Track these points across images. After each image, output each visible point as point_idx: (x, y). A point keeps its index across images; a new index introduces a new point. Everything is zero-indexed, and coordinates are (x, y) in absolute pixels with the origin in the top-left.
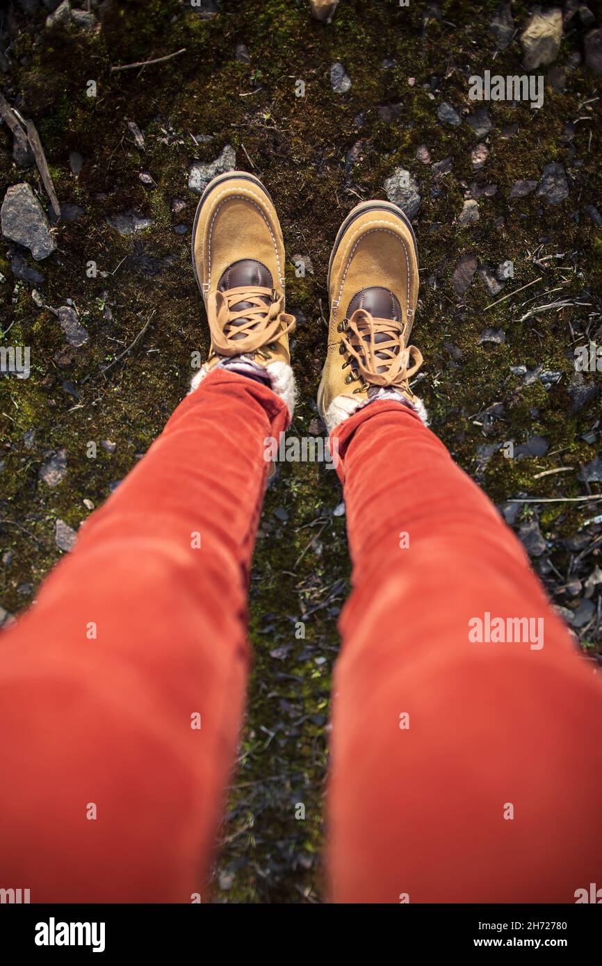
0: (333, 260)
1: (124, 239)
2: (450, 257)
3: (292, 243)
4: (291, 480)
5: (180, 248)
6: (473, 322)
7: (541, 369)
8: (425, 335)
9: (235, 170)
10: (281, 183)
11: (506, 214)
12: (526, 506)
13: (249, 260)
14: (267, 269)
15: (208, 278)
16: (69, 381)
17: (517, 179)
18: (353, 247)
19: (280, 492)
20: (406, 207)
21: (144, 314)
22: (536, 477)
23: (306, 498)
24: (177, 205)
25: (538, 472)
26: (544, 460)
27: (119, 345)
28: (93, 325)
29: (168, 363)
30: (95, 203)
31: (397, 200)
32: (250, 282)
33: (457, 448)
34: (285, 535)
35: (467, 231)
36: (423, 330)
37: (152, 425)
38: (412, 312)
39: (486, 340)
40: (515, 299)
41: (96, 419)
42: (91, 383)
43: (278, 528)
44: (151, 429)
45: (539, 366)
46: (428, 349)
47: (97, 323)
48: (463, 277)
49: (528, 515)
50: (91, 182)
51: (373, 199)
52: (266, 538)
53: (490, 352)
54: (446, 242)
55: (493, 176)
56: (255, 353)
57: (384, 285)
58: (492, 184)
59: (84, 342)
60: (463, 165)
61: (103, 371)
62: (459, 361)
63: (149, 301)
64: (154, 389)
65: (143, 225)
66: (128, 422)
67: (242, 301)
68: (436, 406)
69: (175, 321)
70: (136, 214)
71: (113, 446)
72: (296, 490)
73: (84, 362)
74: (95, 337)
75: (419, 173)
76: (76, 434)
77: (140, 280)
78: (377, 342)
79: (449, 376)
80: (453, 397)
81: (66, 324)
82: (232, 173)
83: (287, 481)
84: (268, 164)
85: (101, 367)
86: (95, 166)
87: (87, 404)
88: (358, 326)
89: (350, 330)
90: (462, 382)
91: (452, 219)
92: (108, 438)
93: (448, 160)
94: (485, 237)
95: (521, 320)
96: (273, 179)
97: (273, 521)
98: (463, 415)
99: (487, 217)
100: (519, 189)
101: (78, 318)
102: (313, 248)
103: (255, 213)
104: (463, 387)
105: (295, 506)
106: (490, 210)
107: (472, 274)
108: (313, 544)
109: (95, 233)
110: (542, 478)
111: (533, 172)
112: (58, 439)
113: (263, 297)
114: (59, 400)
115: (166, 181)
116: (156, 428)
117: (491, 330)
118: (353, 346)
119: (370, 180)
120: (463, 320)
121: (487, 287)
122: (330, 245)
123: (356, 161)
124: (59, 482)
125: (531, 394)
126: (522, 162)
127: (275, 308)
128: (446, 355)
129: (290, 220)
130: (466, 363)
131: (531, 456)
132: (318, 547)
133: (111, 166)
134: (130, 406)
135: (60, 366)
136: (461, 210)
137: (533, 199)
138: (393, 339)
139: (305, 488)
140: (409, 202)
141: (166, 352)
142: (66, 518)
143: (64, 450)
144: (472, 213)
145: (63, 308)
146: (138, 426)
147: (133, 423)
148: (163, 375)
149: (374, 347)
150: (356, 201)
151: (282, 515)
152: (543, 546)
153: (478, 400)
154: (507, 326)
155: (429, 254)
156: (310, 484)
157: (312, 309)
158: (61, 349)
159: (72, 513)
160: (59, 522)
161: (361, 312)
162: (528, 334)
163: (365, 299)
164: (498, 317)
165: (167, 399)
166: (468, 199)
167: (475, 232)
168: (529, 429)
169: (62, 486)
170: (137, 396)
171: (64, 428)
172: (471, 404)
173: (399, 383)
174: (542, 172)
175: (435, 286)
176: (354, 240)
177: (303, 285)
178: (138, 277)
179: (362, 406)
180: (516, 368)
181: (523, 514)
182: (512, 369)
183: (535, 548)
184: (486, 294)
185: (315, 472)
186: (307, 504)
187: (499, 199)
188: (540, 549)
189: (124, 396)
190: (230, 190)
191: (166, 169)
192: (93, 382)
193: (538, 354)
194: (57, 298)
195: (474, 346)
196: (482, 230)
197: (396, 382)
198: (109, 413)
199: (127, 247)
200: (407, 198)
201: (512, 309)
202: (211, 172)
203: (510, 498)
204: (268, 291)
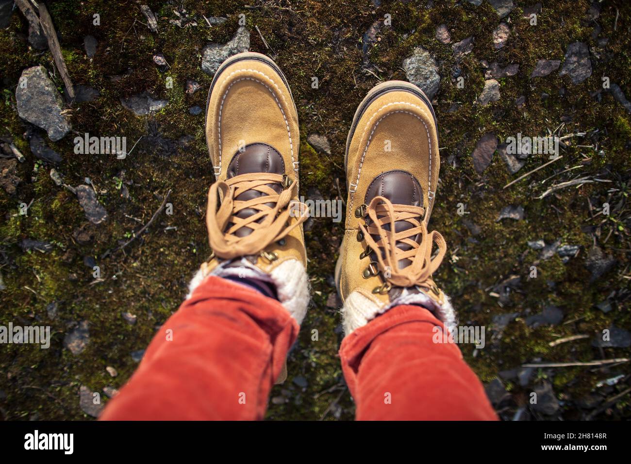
0: (350, 141)
1: (139, 121)
2: (470, 137)
3: (309, 123)
4: (310, 351)
5: (194, 129)
6: (492, 199)
7: (558, 243)
8: (444, 213)
9: (249, 51)
10: (297, 64)
11: (527, 94)
12: (540, 370)
13: (259, 144)
14: (279, 154)
15: (219, 161)
16: (89, 256)
17: (540, 58)
18: (372, 129)
19: (298, 362)
20: (425, 87)
21: (160, 193)
22: (552, 344)
23: (325, 367)
24: (191, 86)
25: (554, 339)
26: (559, 328)
27: (137, 222)
28: (112, 203)
29: (186, 240)
30: (109, 86)
31: (416, 80)
32: (259, 168)
33: (473, 318)
34: (304, 400)
35: (487, 110)
36: (442, 208)
37: (171, 300)
38: (433, 195)
39: (505, 216)
40: (535, 177)
41: (117, 291)
42: (111, 258)
43: (297, 394)
44: (170, 303)
45: (557, 241)
46: (446, 226)
47: (115, 201)
48: (482, 156)
49: (543, 378)
50: (105, 64)
51: (391, 79)
52: (286, 404)
53: (508, 228)
54: (466, 122)
55: (515, 56)
56: (257, 256)
57: (405, 169)
58: (513, 64)
59: (103, 219)
60: (484, 45)
61: (122, 247)
62: (478, 237)
63: (165, 180)
64: (172, 264)
65: (158, 106)
66: (147, 296)
67: (250, 189)
68: (454, 279)
69: (191, 199)
70: (151, 96)
71: (133, 318)
72: (314, 360)
73: (103, 238)
74: (113, 215)
75: (439, 53)
76: (98, 306)
77: (155, 160)
78: (397, 231)
79: (467, 251)
80: (471, 271)
81: (85, 202)
82: (246, 54)
83: (305, 352)
84: (283, 45)
85: (120, 243)
86: (108, 49)
87: (108, 278)
88: (377, 213)
89: (367, 217)
90: (480, 257)
91: (472, 99)
92: (128, 311)
93: (469, 40)
94: (506, 116)
95: (541, 197)
96: (288, 60)
97: (292, 388)
98: (480, 287)
99: (509, 97)
100: (541, 69)
101: (96, 196)
102: (329, 128)
103: (267, 96)
104: (481, 262)
105: (314, 375)
106: (511, 89)
107: (492, 153)
108: (333, 408)
109: (110, 114)
110: (558, 345)
111: (556, 51)
112: (80, 311)
113: (273, 184)
114: (80, 274)
115: (179, 63)
116: (174, 302)
117: (510, 207)
118: (372, 235)
119: (389, 60)
120: (483, 198)
121: (507, 165)
122: (347, 125)
123: (373, 42)
124: (83, 351)
125: (548, 267)
126: (545, 42)
127: (286, 194)
128: (465, 232)
129: (305, 101)
130: (484, 239)
131: (546, 325)
132: (337, 410)
133: (123, 48)
134: (149, 281)
135: (80, 243)
136: (482, 90)
137: (556, 78)
138: (414, 226)
139: (323, 357)
140: (428, 82)
141: (184, 229)
142: (89, 384)
143: (86, 321)
144: (493, 92)
145: (81, 187)
146: (158, 300)
147: (152, 297)
148: (181, 251)
149: (396, 236)
150: (375, 82)
151: (301, 382)
152: (556, 406)
153: (495, 273)
154: (526, 203)
155: (449, 133)
156: (329, 355)
157: (329, 188)
158: (80, 226)
159: (95, 379)
160: (83, 388)
161: (380, 199)
162: (547, 211)
163: (384, 183)
164: (517, 195)
165: (185, 274)
166: (489, 79)
167: (495, 111)
168: (546, 299)
169: (85, 354)
170: (156, 271)
171: (86, 300)
172: (488, 277)
173: (424, 282)
174: (565, 51)
175: (455, 165)
176: (373, 122)
177: (319, 165)
178: (154, 157)
179: (381, 311)
180: (534, 242)
181: (537, 377)
182: (530, 244)
183: (548, 408)
184: (506, 172)
185: (333, 343)
186: (326, 373)
187: (521, 78)
188: (553, 408)
189: (143, 271)
190: (239, 71)
191: (178, 52)
192: (113, 257)
193: (557, 230)
194: (75, 177)
195: (493, 223)
196: (503, 109)
197: (421, 280)
198: (129, 286)
199: (142, 128)
200: (427, 78)
201: (532, 187)
202: (225, 53)
203: (525, 363)
204: (279, 178)
